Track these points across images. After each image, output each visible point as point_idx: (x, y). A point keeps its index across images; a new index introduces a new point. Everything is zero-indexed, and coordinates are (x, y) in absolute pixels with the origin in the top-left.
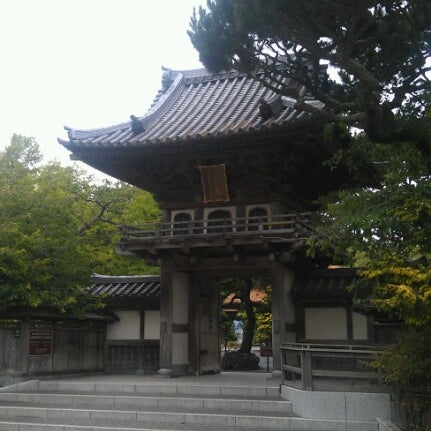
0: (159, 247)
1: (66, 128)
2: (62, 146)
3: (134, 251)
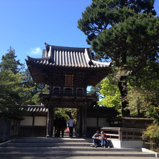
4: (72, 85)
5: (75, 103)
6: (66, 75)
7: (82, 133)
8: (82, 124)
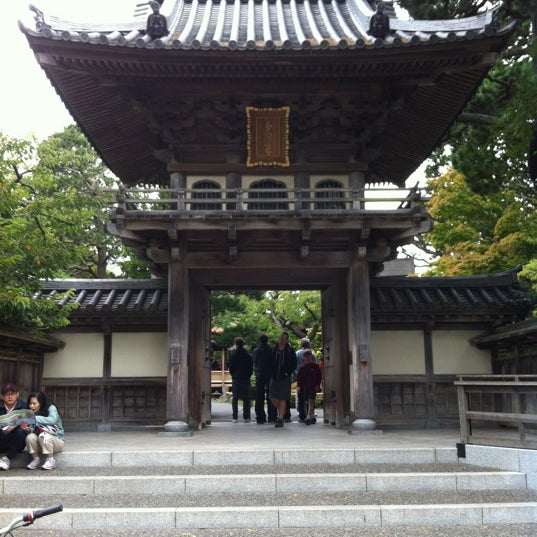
0: (181, 227)
1: (33, 9)
2: (24, 36)
3: (135, 232)
4: (288, 164)
5: (305, 251)
6: (248, 109)
7: (352, 409)
8: (350, 362)
